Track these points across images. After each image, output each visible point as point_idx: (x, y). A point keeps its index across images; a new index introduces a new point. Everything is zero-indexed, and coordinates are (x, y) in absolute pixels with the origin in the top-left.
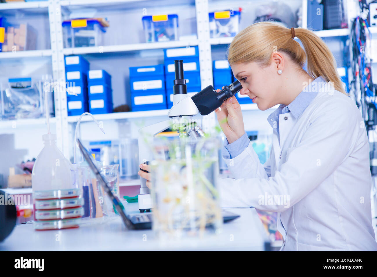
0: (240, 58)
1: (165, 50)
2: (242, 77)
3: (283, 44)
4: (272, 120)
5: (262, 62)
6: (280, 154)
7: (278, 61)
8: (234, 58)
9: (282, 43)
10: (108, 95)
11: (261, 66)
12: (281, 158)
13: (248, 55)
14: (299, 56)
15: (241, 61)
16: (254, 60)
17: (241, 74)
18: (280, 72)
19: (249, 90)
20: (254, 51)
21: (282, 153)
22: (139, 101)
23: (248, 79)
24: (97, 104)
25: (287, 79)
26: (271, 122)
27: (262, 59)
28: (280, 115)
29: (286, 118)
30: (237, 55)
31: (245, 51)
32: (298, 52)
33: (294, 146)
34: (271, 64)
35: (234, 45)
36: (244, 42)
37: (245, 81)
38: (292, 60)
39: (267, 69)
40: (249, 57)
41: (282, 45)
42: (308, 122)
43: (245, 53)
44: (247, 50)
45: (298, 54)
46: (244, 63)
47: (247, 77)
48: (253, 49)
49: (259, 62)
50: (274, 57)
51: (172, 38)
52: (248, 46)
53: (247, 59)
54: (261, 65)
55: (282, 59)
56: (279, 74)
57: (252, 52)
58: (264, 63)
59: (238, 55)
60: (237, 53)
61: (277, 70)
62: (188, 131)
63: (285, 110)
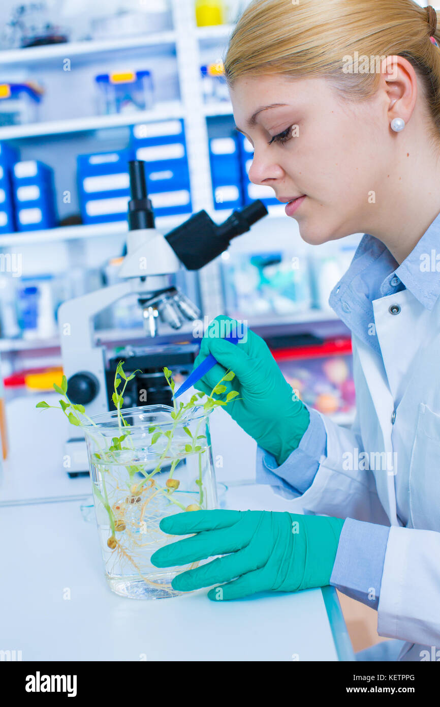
0: (277, 57)
1: (131, 127)
7: (396, 89)
10: (48, 201)
11: (343, 94)
15: (278, 68)
17: (270, 111)
18: (398, 123)
19: (281, 168)
22: (94, 208)
28: (375, 303)
29: (395, 310)
51: (142, 107)
54: (344, 91)
55: (412, 85)
56: (393, 133)
59: (271, 46)
61: (389, 118)
62: (161, 307)
63: (390, 284)
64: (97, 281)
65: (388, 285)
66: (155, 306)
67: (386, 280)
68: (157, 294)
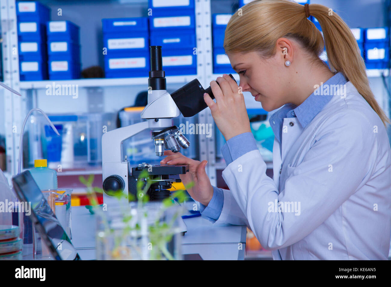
2: (241, 70)
3: (293, 27)
4: (274, 122)
5: (265, 51)
6: (281, 168)
7: (285, 49)
8: (231, 44)
9: (291, 25)
10: (74, 54)
12: (281, 173)
13: (248, 42)
14: (313, 42)
15: (239, 49)
16: (255, 48)
17: (238, 66)
18: (288, 63)
19: (249, 85)
20: (254, 37)
21: (283, 167)
22: (114, 64)
23: (247, 72)
24: (58, 66)
25: (297, 73)
26: (272, 125)
27: (265, 48)
28: (285, 119)
29: (292, 124)
30: (233, 42)
31: (243, 37)
32: (312, 37)
33: (294, 165)
34: (275, 54)
35: (230, 27)
36: (241, 25)
37: (244, 75)
38: (304, 47)
39: (271, 60)
40: (249, 44)
41: (290, 29)
42: (313, 137)
43: (243, 40)
44: (245, 36)
45: (313, 39)
46: (242, 52)
47: (246, 70)
48: (253, 35)
49: (260, 51)
50: (279, 44)
52: (248, 30)
53: (246, 47)
55: (291, 48)
56: (287, 67)
57: (252, 38)
58: (266, 53)
60: (234, 38)
61: (284, 62)
62: (166, 138)
63: (291, 114)
64: (114, 123)
65: (290, 114)
66: (163, 137)
67: (290, 111)
68: (164, 130)
